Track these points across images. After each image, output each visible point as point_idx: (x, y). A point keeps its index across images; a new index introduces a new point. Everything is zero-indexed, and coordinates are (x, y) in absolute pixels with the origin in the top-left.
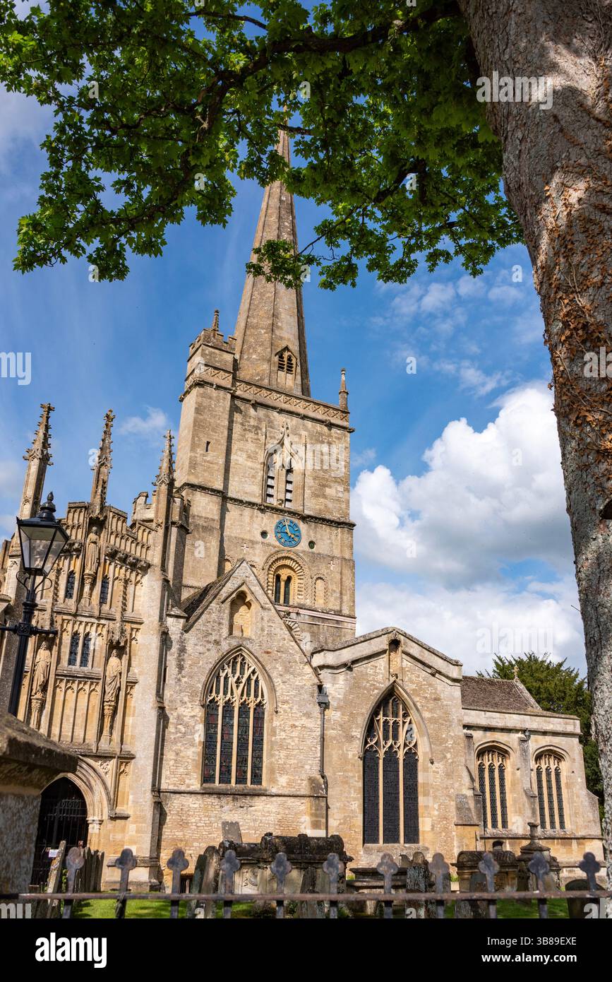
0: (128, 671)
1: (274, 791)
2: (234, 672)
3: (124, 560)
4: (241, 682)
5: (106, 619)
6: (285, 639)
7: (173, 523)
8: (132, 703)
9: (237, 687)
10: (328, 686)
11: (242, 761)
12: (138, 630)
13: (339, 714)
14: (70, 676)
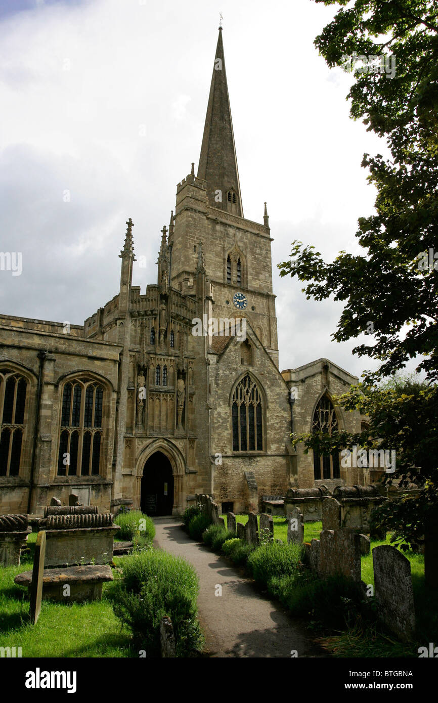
0: (189, 387)
1: (269, 453)
2: (245, 386)
3: (182, 321)
4: (249, 392)
5: (174, 356)
6: (270, 366)
7: (207, 298)
8: (192, 406)
9: (247, 394)
11: (252, 437)
12: (192, 362)
13: (299, 409)
14: (158, 392)
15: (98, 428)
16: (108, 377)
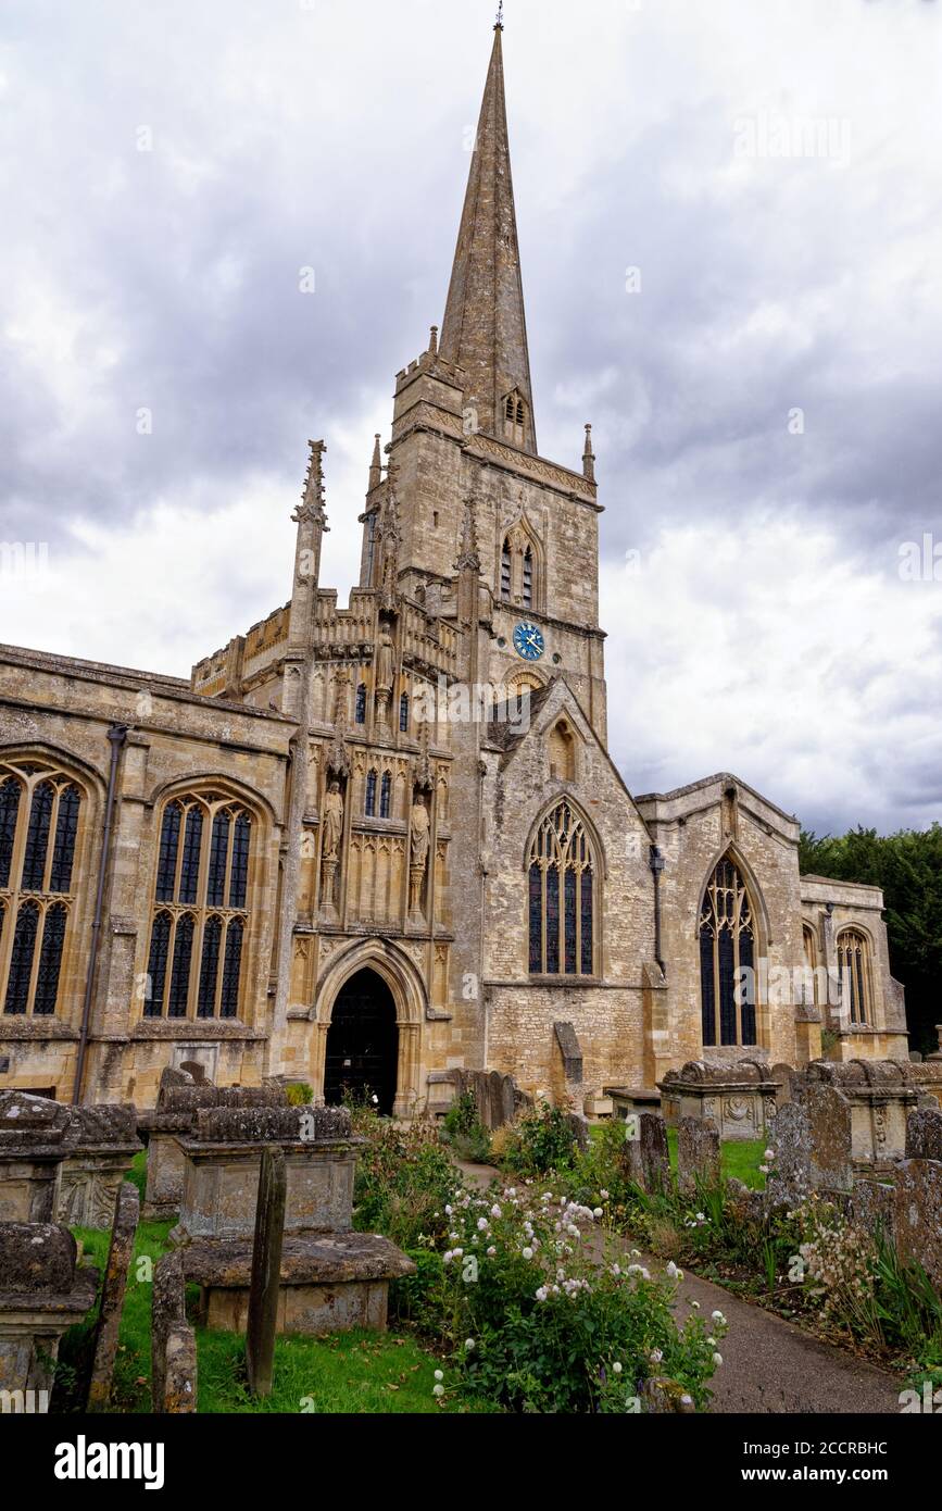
1: (607, 981)
2: (557, 828)
3: (425, 672)
4: (566, 841)
6: (612, 785)
9: (562, 846)
10: (660, 846)
11: (571, 943)
12: (446, 768)
13: (674, 883)
14: (369, 831)
15: (237, 909)
16: (265, 792)
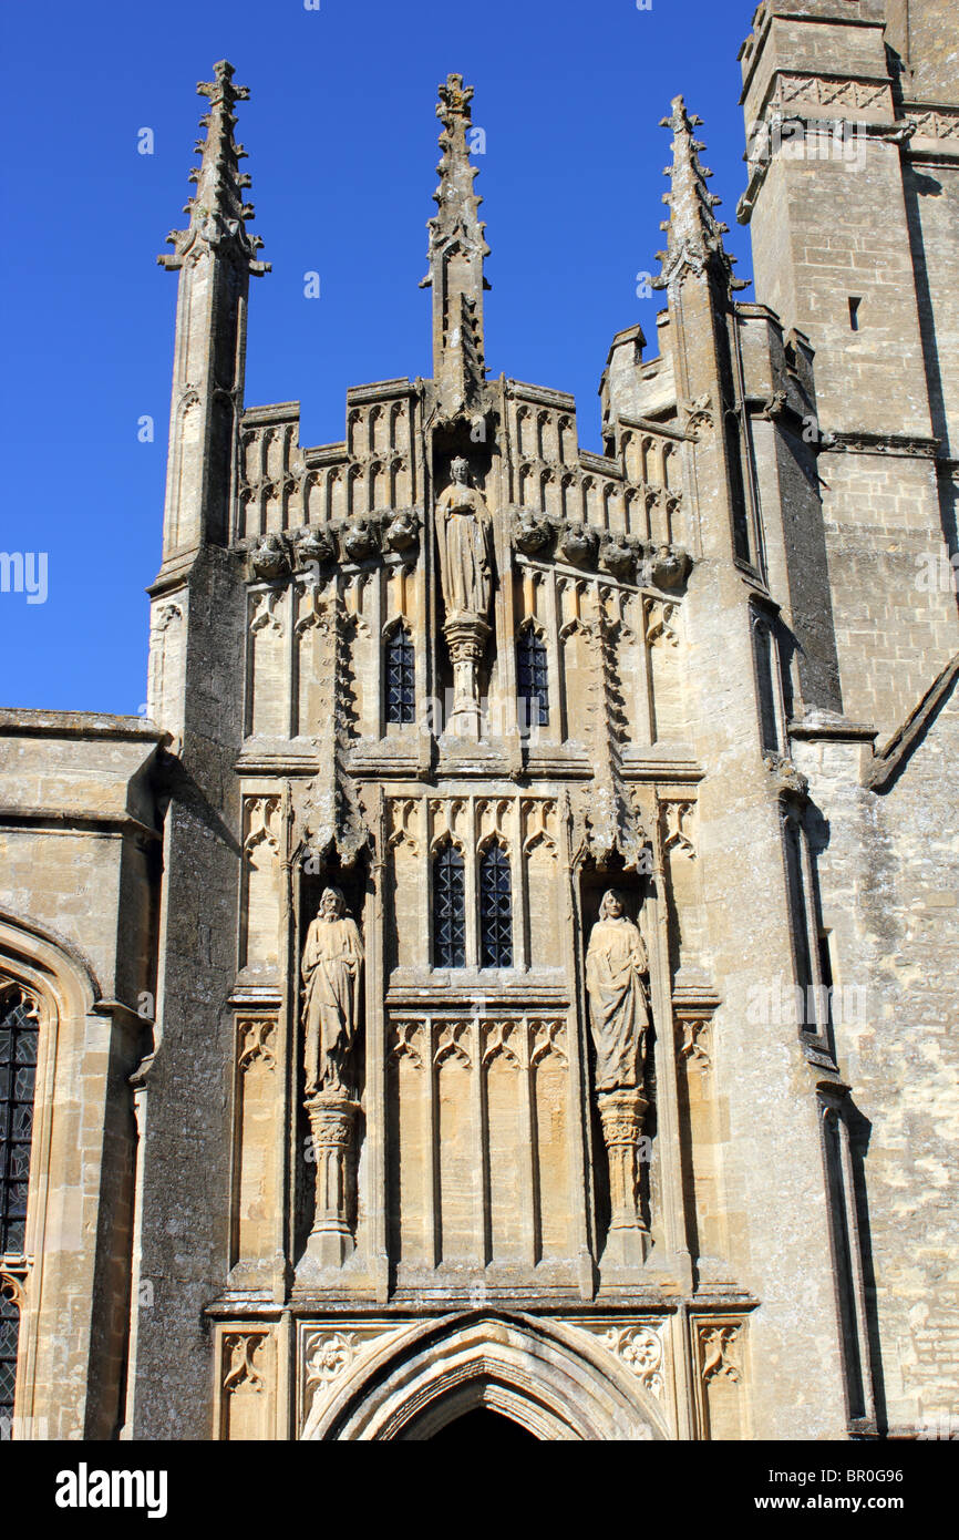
0: (674, 964)
3: (586, 557)
5: (553, 777)
7: (754, 406)
8: (709, 1088)
12: (686, 805)
